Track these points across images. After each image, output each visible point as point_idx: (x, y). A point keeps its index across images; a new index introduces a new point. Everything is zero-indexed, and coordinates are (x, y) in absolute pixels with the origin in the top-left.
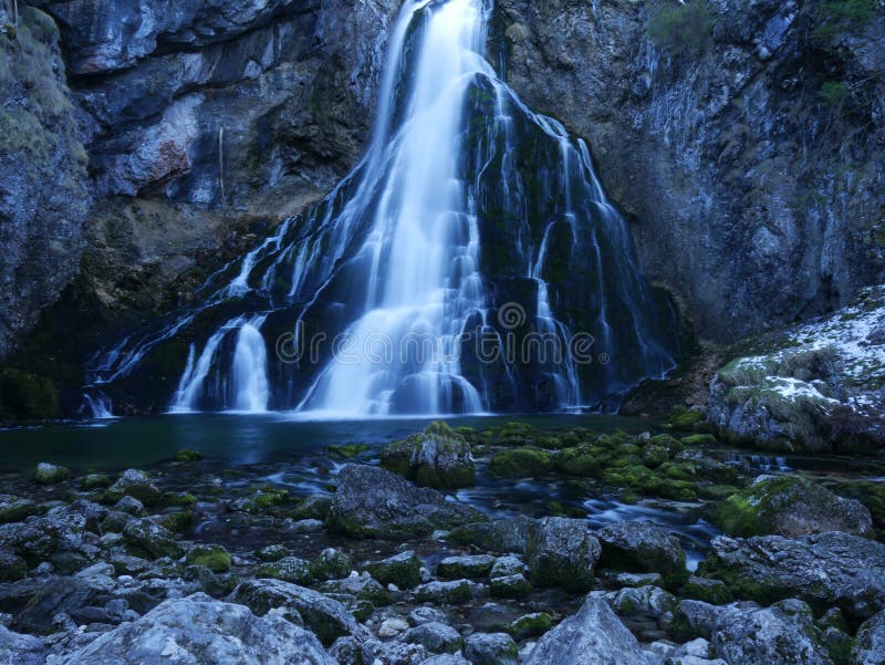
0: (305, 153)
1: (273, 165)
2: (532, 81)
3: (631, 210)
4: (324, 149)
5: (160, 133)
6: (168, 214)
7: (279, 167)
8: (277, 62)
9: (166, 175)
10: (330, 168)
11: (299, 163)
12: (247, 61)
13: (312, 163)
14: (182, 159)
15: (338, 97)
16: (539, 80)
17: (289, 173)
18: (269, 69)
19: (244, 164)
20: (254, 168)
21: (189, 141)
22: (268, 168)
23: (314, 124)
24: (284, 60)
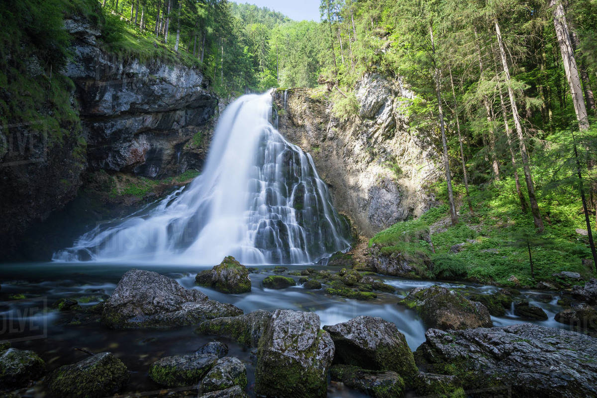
1: (183, 164)
2: (288, 132)
3: (329, 182)
5: (131, 145)
6: (133, 180)
7: (186, 165)
8: (187, 124)
9: (133, 164)
11: (194, 165)
12: (173, 122)
14: (141, 157)
17: (190, 169)
18: (183, 127)
19: (169, 163)
20: (174, 164)
21: (145, 150)
22: (181, 165)
23: (201, 148)
24: (191, 125)
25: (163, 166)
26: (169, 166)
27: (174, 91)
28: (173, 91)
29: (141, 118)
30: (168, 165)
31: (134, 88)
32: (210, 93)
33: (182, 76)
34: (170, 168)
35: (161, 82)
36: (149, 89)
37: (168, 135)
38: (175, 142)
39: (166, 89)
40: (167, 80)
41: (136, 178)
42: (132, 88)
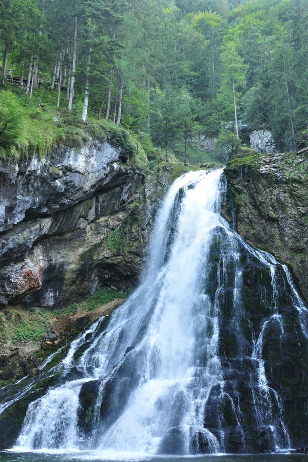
0: (113, 273)
1: (94, 281)
2: (253, 228)
4: (125, 271)
5: (24, 266)
6: (25, 315)
7: (97, 282)
8: (97, 217)
9: (26, 291)
10: (129, 283)
11: (109, 279)
12: (79, 219)
13: (118, 280)
14: (36, 280)
16: (258, 227)
17: (103, 286)
18: (92, 222)
19: (74, 282)
20: (81, 284)
21: (41, 270)
22: (90, 284)
23: (119, 255)
24: (102, 215)
25: (65, 288)
26: (73, 287)
27: (82, 182)
28: (80, 182)
29: (38, 226)
30: (72, 285)
31: (31, 189)
32: (131, 169)
33: (93, 156)
34: (74, 290)
35: (64, 173)
36: (50, 186)
37: (70, 240)
38: (81, 250)
39: (71, 182)
40: (73, 167)
41: (28, 312)
42: (28, 190)
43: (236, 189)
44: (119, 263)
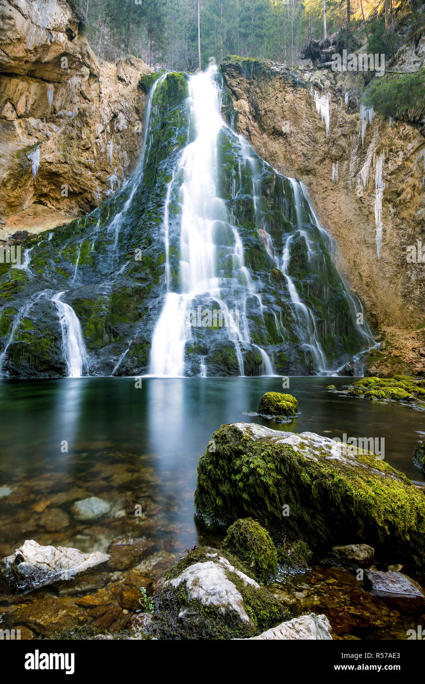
0: (54, 187)
4: (72, 185)
7: (31, 195)
10: (74, 202)
11: (47, 195)
12: (6, 103)
13: (58, 197)
15: (84, 146)
17: (37, 202)
32: (80, 53)
43: (234, 93)
44: (65, 173)
